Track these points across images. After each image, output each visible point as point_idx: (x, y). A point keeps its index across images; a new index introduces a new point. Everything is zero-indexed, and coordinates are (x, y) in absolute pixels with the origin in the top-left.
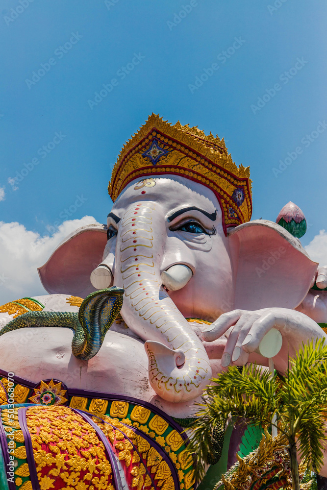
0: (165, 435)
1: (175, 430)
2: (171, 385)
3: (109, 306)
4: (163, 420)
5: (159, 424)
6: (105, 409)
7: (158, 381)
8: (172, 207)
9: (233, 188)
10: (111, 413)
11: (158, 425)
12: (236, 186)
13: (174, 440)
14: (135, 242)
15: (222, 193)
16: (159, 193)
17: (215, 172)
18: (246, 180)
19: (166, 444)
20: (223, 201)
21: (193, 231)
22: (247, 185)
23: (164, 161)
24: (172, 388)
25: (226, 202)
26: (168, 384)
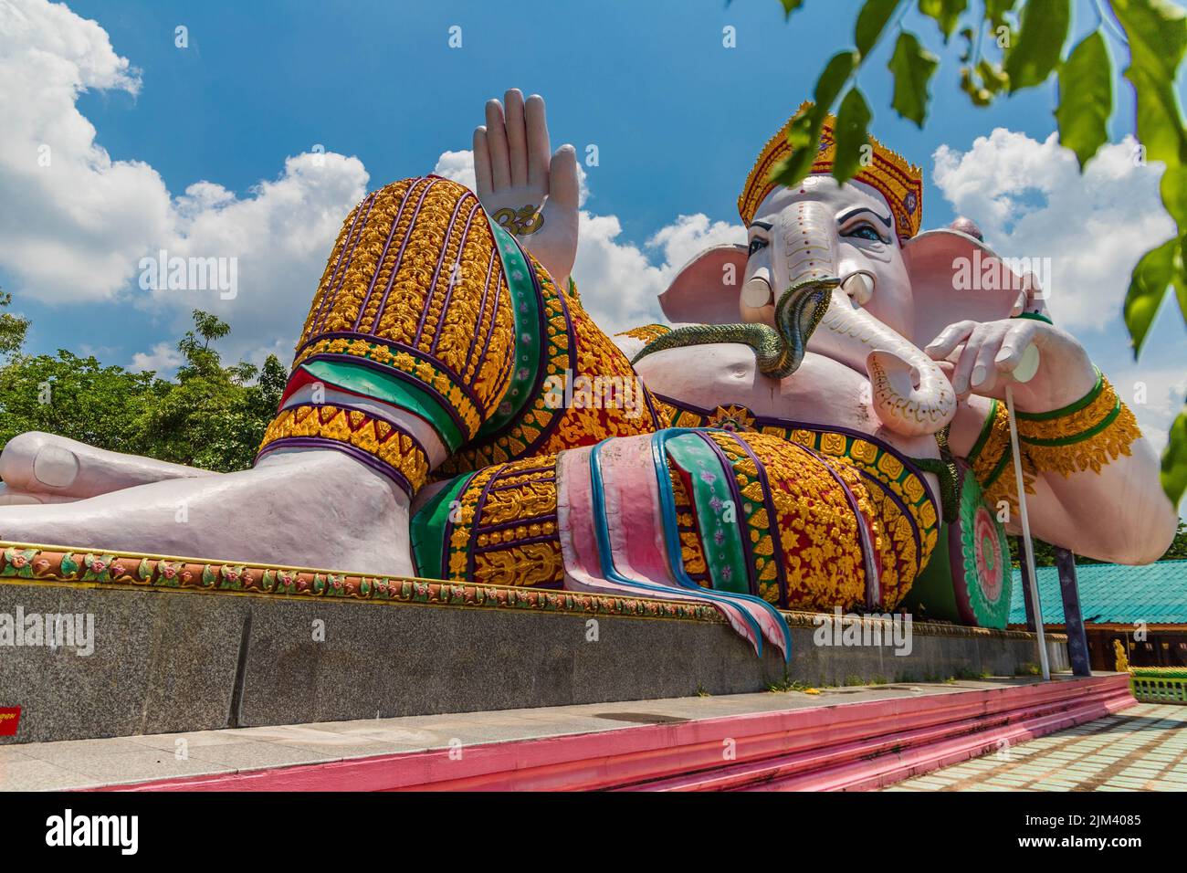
0: (901, 480)
1: (912, 475)
2: (911, 410)
3: (811, 305)
4: (895, 460)
5: (892, 465)
6: (813, 443)
7: (891, 406)
8: (841, 208)
9: (905, 191)
10: (823, 447)
11: (889, 465)
12: (908, 189)
13: (912, 487)
14: (806, 243)
15: (893, 197)
16: (823, 191)
17: (884, 170)
18: (919, 183)
19: (903, 492)
20: (894, 207)
21: (867, 237)
22: (920, 190)
23: (822, 157)
24: (913, 415)
25: (898, 209)
26: (907, 410)
